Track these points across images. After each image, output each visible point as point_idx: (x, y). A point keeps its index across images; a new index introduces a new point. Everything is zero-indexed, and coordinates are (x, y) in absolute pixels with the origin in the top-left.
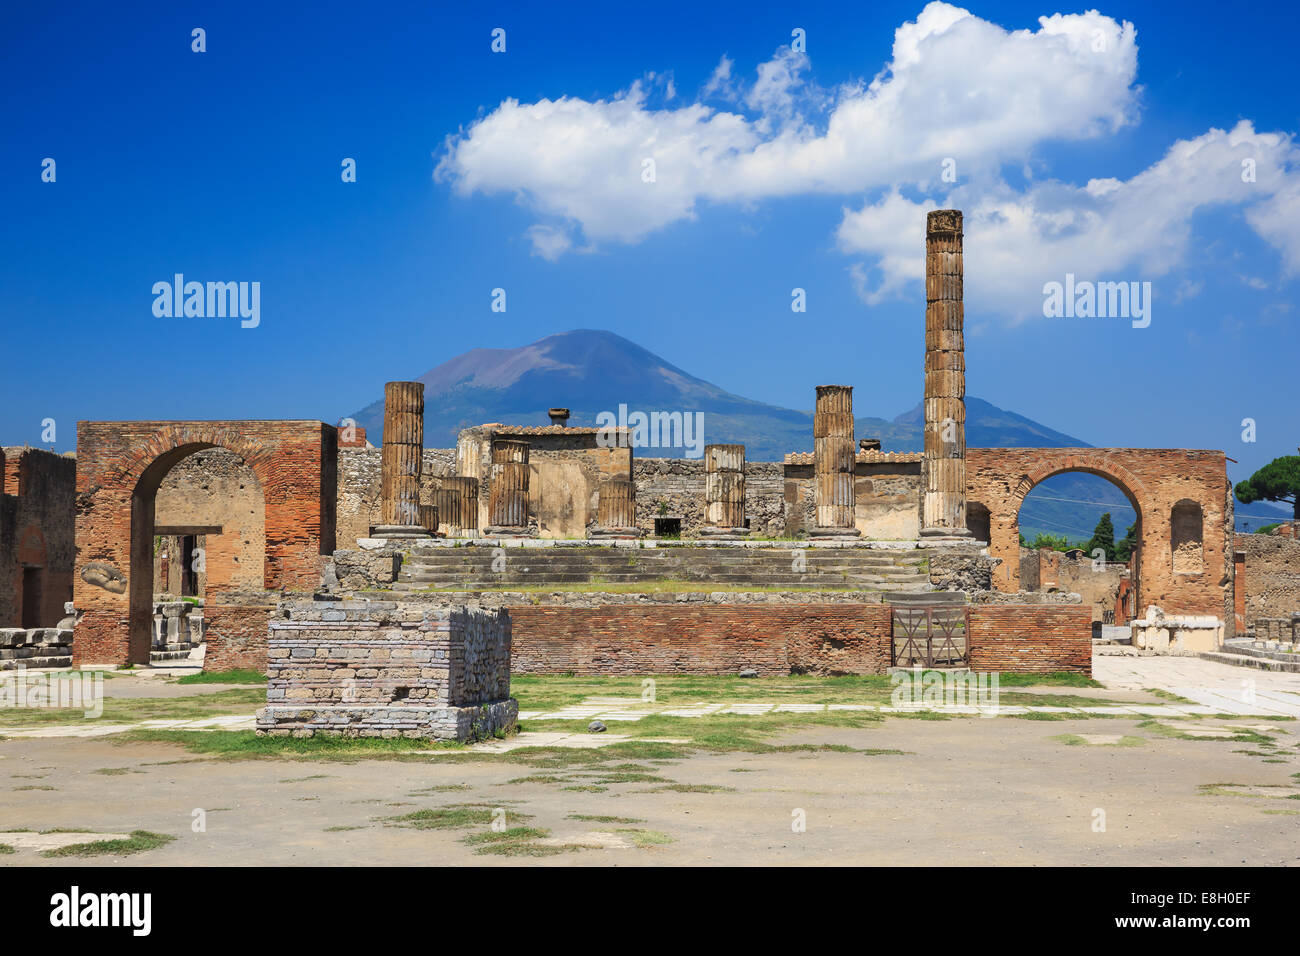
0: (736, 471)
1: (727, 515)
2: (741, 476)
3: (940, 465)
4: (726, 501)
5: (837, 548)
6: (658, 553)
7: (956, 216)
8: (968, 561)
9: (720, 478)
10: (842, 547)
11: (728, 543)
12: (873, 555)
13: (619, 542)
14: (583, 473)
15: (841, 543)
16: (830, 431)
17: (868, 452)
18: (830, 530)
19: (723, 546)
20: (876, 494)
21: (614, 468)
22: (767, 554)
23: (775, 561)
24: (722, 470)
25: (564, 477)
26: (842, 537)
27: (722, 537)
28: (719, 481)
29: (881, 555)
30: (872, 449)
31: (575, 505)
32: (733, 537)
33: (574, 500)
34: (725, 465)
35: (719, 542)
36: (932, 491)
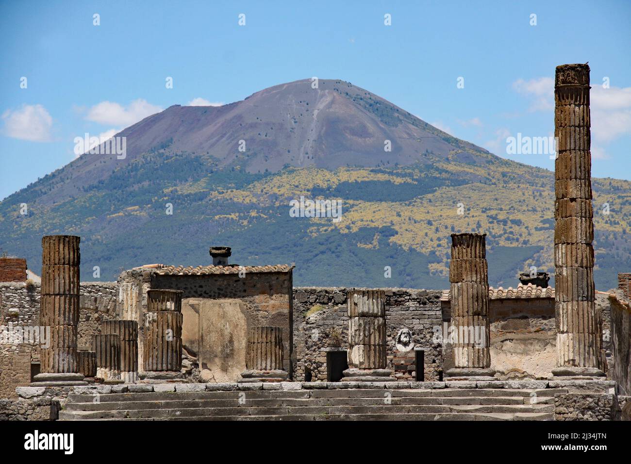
0: (376, 316)
1: (369, 358)
2: (381, 319)
3: (570, 307)
4: (367, 345)
5: (471, 388)
6: (302, 394)
7: (583, 71)
8: (590, 400)
9: (361, 322)
10: (477, 387)
11: (369, 383)
12: (506, 394)
13: (267, 385)
14: (243, 312)
15: (475, 382)
16: (464, 277)
17: (525, 287)
18: (465, 371)
19: (365, 387)
20: (533, 330)
21: (274, 306)
22: (406, 394)
23: (412, 401)
24: (363, 315)
25: (224, 316)
26: (477, 377)
27: (364, 378)
28: (360, 325)
29: (513, 394)
30: (530, 284)
31: (236, 344)
32: (374, 378)
33: (234, 338)
34: (366, 310)
35: (360, 383)
36: (563, 332)
